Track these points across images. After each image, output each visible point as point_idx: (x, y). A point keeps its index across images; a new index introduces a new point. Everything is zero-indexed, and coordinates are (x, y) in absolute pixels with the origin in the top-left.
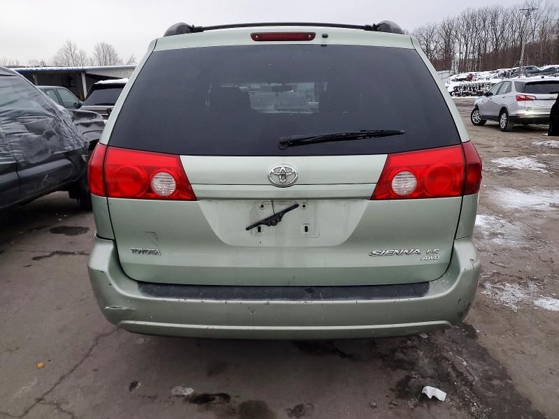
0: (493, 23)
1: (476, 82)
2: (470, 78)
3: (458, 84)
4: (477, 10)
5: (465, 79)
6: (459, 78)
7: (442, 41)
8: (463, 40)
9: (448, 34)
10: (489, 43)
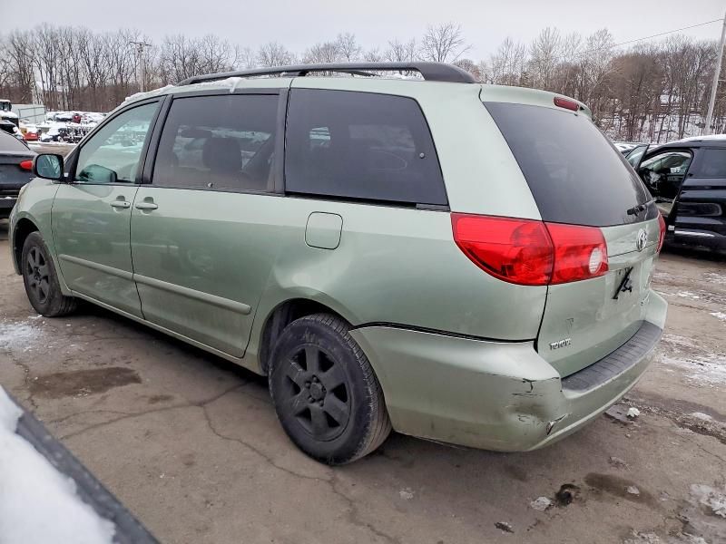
0: (82, 49)
1: (88, 125)
2: (77, 119)
3: (63, 125)
4: (57, 28)
5: (70, 120)
6: (60, 117)
7: (14, 62)
8: (44, 65)
9: (20, 53)
10: (81, 75)
